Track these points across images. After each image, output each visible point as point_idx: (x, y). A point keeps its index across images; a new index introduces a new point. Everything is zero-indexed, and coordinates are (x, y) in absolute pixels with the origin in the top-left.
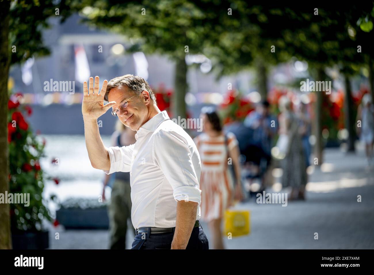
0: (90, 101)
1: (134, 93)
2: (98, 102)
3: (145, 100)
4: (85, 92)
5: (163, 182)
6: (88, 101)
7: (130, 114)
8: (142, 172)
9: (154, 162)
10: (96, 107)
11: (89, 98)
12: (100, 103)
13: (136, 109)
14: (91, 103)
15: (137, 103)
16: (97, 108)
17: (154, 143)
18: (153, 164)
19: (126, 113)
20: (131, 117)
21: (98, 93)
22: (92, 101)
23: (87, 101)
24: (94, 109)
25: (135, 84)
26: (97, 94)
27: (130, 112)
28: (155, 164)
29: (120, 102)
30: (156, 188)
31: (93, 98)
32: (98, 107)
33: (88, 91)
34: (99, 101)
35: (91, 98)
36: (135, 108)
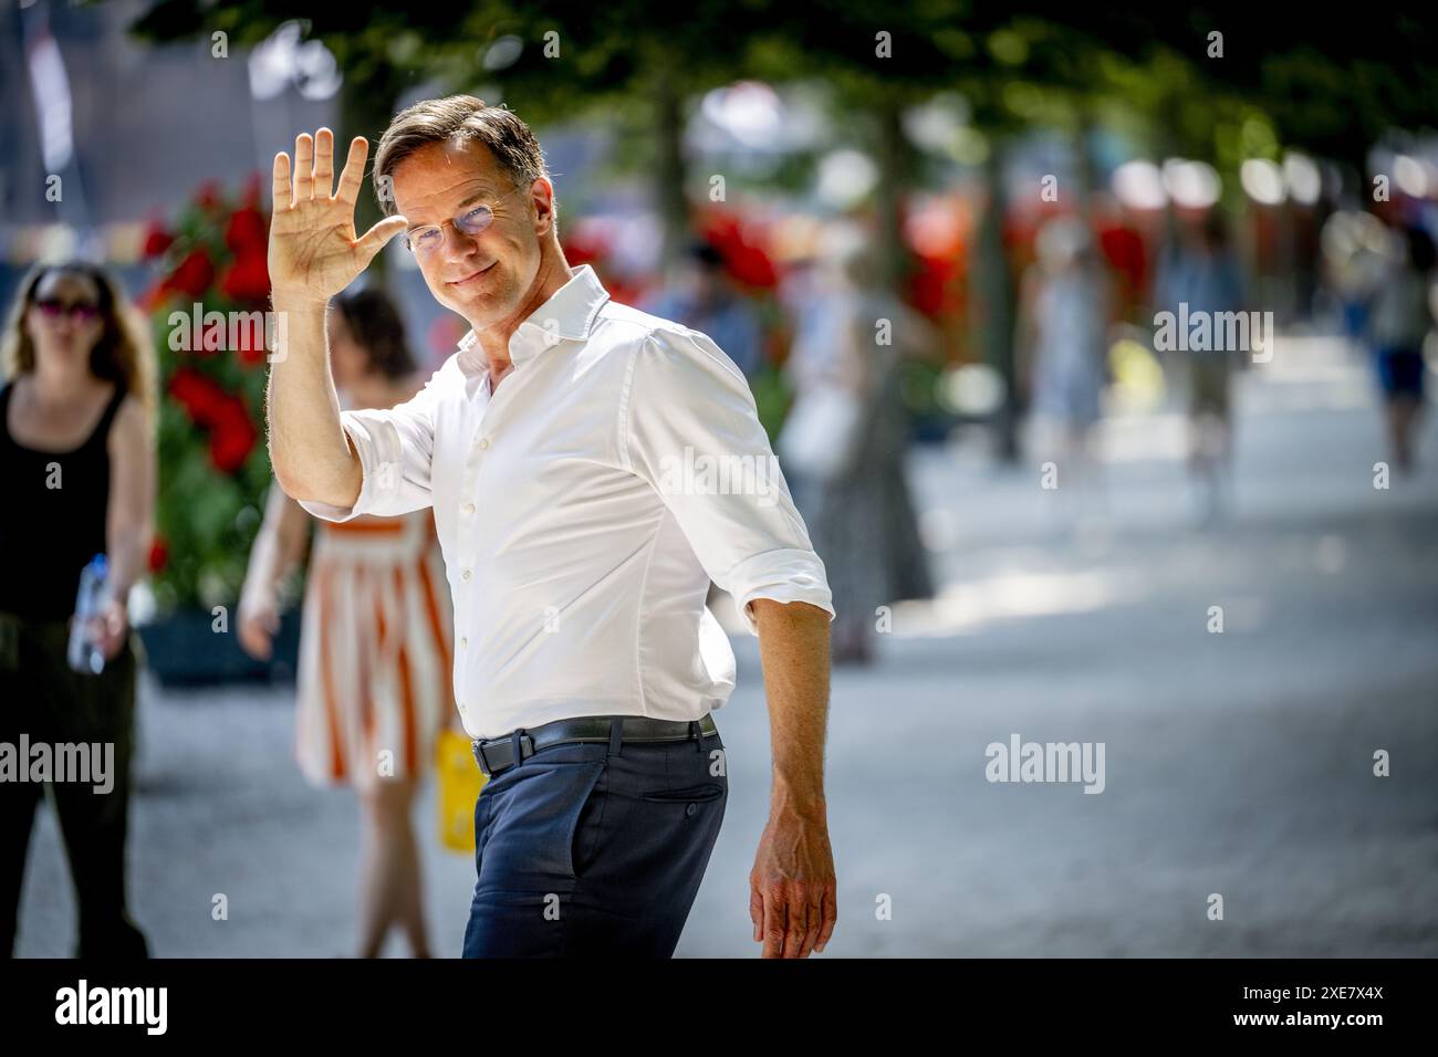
0: (302, 229)
1: (509, 180)
2: (334, 229)
3: (537, 212)
4: (279, 194)
5: (654, 535)
6: (295, 230)
7: (486, 258)
8: (564, 499)
9: (625, 457)
10: (329, 250)
11: (296, 218)
12: (342, 232)
13: (514, 245)
14: (307, 237)
15: (519, 224)
16: (335, 252)
17: (628, 380)
18: (618, 467)
19: (473, 252)
20: (486, 270)
21: (330, 194)
22: (310, 227)
23: (290, 231)
24: (321, 260)
25: (516, 146)
26: (327, 199)
27: (490, 253)
28: (628, 468)
29: (460, 201)
30: (631, 561)
31: (311, 214)
32: (336, 249)
33: (288, 192)
34: (339, 223)
35: (305, 218)
36: (514, 239)
